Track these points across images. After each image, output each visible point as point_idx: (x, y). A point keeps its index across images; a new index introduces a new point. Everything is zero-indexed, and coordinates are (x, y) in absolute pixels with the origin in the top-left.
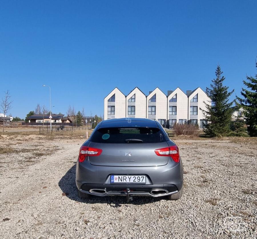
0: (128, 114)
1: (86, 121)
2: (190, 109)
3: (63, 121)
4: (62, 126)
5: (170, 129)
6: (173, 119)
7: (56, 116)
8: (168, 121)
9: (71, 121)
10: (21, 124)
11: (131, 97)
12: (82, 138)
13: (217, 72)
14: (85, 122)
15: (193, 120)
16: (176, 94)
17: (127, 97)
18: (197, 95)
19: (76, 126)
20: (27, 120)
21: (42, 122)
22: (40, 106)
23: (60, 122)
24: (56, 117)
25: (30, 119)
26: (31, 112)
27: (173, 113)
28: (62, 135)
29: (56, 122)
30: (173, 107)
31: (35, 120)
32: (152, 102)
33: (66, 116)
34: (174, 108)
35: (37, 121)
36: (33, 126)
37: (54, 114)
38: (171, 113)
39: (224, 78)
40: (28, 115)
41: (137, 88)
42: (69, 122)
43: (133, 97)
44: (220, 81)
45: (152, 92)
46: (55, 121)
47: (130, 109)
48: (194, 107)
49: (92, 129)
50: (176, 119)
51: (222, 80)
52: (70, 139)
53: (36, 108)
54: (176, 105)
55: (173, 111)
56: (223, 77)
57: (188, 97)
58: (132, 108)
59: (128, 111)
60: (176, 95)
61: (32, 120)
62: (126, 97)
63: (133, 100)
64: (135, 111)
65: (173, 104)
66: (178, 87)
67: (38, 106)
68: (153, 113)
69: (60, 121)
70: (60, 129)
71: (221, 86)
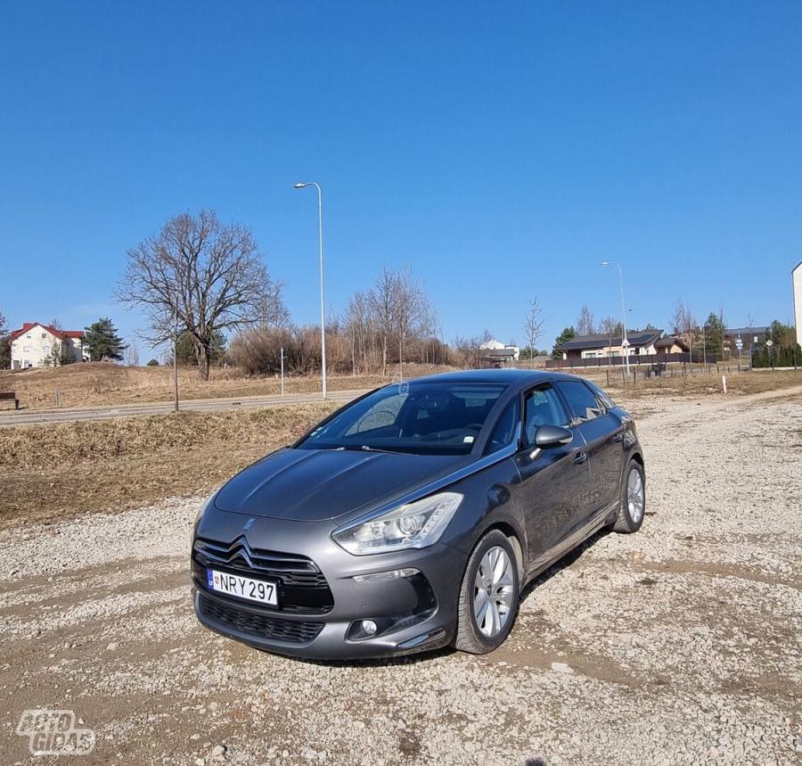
1: (739, 343)
3: (660, 348)
4: (658, 365)
7: (638, 336)
9: (685, 349)
10: (544, 365)
12: (711, 393)
14: (733, 346)
19: (702, 361)
20: (557, 353)
21: (598, 356)
22: (590, 311)
23: (650, 353)
24: (637, 339)
25: (564, 351)
26: (566, 330)
28: (660, 386)
29: (640, 354)
31: (578, 352)
33: (668, 334)
35: (584, 355)
36: (575, 370)
37: (633, 332)
40: (558, 339)
42: (680, 351)
46: (637, 351)
49: (754, 369)
52: (681, 394)
53: (580, 317)
61: (569, 353)
67: (585, 311)
69: (652, 351)
70: (653, 373)
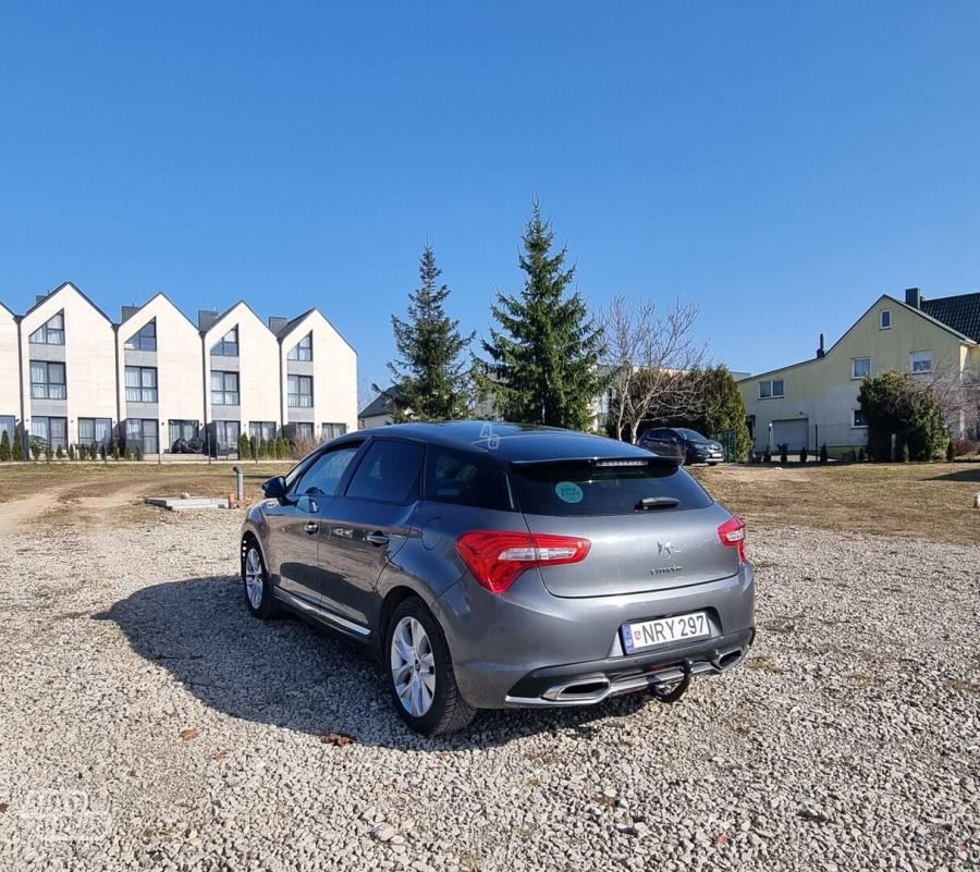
0: (33, 397)
2: (289, 387)
5: (219, 457)
6: (226, 422)
8: (209, 428)
11: (46, 323)
13: (425, 268)
15: (300, 423)
16: (237, 325)
17: (23, 322)
18: (310, 335)
27: (227, 396)
30: (227, 376)
32: (140, 349)
34: (230, 380)
38: (218, 398)
39: (445, 291)
41: (68, 287)
43: (56, 324)
44: (435, 299)
45: (138, 309)
47: (40, 375)
48: (302, 379)
50: (239, 422)
51: (441, 296)
54: (238, 367)
55: (227, 389)
56: (444, 288)
57: (280, 341)
58: (51, 372)
59: (32, 383)
60: (236, 329)
62: (18, 319)
63: (54, 338)
64: (65, 384)
65: (225, 363)
66: (242, 301)
68: (147, 396)
71: (440, 314)
